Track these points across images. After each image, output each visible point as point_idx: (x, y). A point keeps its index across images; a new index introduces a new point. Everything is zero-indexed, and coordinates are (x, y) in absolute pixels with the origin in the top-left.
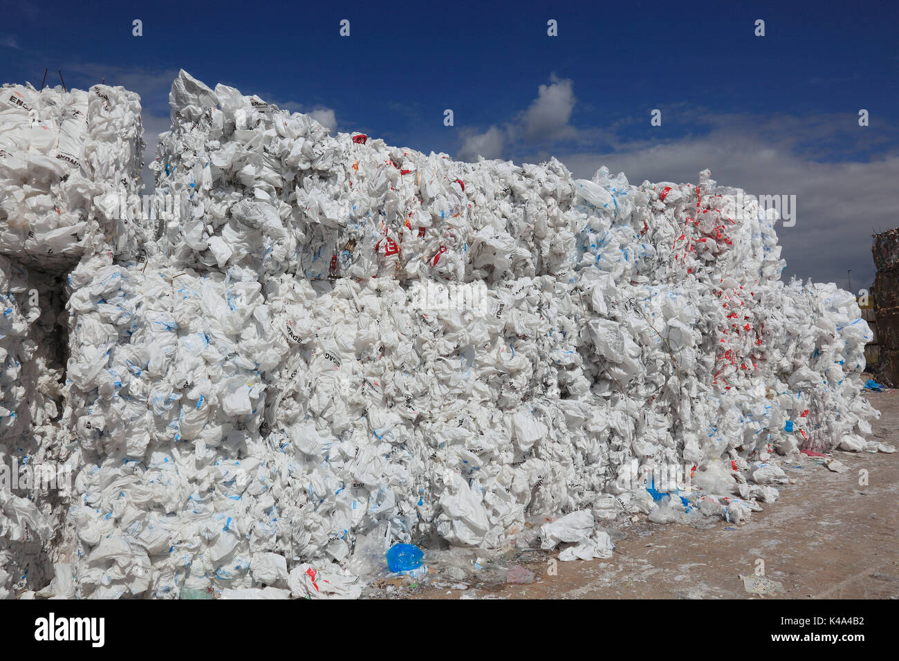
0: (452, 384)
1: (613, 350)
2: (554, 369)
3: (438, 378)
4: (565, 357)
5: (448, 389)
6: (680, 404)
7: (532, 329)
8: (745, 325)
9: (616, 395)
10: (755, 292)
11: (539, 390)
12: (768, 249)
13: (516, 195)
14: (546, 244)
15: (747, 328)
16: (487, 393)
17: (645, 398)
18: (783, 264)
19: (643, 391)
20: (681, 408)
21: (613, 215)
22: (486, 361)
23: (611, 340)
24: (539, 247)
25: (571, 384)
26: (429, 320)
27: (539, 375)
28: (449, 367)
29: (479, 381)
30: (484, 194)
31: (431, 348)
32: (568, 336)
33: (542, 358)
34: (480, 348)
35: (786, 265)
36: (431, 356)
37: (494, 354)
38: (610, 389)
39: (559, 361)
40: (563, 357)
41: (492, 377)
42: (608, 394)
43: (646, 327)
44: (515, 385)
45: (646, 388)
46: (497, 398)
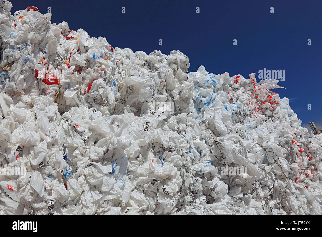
0: (104, 189)
1: (240, 155)
2: (198, 178)
3: (90, 185)
4: (205, 167)
5: (101, 196)
6: (287, 200)
7: (175, 142)
8: (299, 149)
9: (247, 196)
10: (296, 133)
11: (189, 198)
12: (291, 115)
13: (151, 65)
14: (176, 93)
15: (301, 151)
16: (142, 201)
17: (264, 198)
18: (300, 122)
19: (262, 194)
20: (289, 203)
21: (213, 87)
22: (139, 171)
23: (236, 148)
24: (171, 96)
25: (213, 189)
26: (80, 130)
27: (187, 185)
28: (100, 171)
29: (135, 191)
30: (129, 59)
31: (82, 155)
32: (203, 154)
33: (187, 170)
34: (132, 159)
35: (302, 122)
36: (82, 162)
37: (146, 165)
38: (242, 192)
39: (201, 171)
40: (203, 167)
41: (147, 185)
42: (241, 196)
43: (253, 144)
44: (168, 190)
45: (263, 191)
46: (154, 206)
